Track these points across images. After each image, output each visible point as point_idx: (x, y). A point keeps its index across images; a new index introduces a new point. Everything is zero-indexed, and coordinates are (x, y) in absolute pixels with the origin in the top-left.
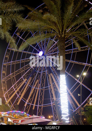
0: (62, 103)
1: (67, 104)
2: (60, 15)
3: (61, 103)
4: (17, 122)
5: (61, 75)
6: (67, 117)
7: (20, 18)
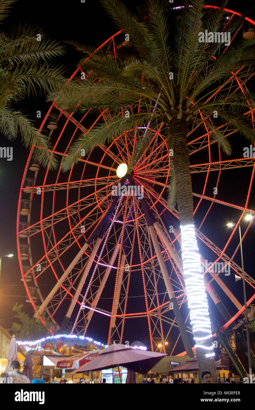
0: (192, 304)
1: (206, 305)
2: (166, 59)
3: (188, 304)
4: (69, 365)
5: (183, 225)
6: (208, 343)
7: (57, 78)
